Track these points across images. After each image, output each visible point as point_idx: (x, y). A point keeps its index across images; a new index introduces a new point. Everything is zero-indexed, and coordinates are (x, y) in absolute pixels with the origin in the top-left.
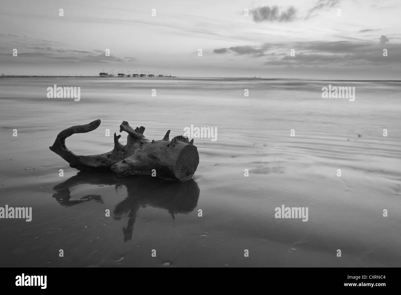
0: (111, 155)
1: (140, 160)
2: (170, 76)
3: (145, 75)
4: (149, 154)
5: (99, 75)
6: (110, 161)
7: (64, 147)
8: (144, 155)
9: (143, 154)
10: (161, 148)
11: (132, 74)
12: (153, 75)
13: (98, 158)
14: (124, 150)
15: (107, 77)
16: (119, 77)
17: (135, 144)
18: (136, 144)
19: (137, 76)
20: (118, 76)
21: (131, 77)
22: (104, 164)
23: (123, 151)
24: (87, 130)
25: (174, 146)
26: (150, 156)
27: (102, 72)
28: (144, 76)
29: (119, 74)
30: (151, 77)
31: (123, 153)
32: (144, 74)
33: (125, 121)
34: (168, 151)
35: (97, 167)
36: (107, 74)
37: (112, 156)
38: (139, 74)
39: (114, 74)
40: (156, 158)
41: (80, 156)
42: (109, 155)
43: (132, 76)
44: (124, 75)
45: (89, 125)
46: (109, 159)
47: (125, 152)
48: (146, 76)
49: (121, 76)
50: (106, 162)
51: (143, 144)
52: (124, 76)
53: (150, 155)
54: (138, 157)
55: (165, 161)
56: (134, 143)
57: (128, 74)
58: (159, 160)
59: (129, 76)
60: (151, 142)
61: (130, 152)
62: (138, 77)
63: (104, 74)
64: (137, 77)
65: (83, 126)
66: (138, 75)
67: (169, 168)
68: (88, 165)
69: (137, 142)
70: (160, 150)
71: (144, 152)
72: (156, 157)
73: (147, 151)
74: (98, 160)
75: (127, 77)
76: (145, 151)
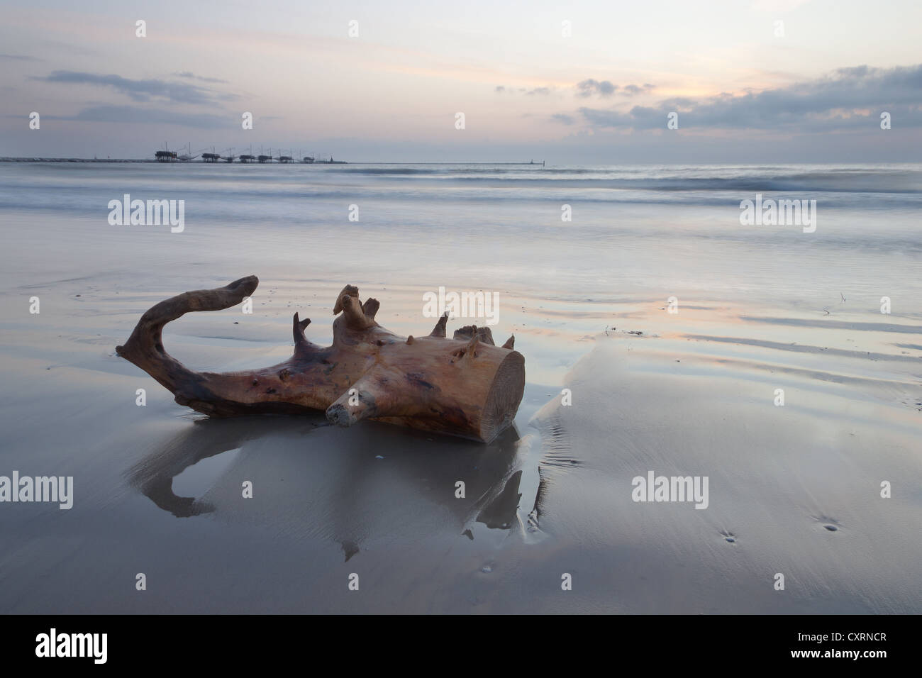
0: (290, 373)
1: (387, 391)
2: (332, 160)
3: (271, 158)
4: (408, 374)
5: (154, 158)
6: (289, 388)
7: (160, 347)
8: (396, 377)
9: (391, 372)
10: (438, 359)
11: (239, 155)
12: (290, 159)
13: (254, 381)
14: (327, 359)
15: (173, 162)
16: (204, 162)
17: (360, 345)
18: (364, 347)
19: (249, 160)
20: (202, 159)
21: (236, 162)
22: (273, 398)
23: (325, 362)
24: (226, 304)
25: (476, 355)
26: (411, 380)
27: (162, 150)
28: (269, 160)
29: (205, 156)
30: (286, 163)
31: (323, 367)
32: (268, 155)
33: (352, 285)
34: (460, 367)
35: (252, 404)
36: (174, 155)
37: (292, 376)
38: (256, 156)
39: (192, 156)
40: (429, 385)
41: (206, 374)
42: (283, 374)
43: (239, 160)
44: (218, 157)
45: (230, 291)
46: (287, 385)
47: (332, 366)
48: (273, 160)
49: (210, 159)
50: (278, 392)
51: (384, 346)
52: (219, 160)
53: (411, 378)
54: (382, 382)
55: (454, 394)
56: (358, 343)
57: (228, 156)
58: (439, 390)
59: (230, 160)
60: (404, 342)
61: (346, 365)
62: (254, 163)
63: (167, 154)
64: (251, 162)
65: (213, 292)
66: (254, 158)
67: (464, 411)
68: (228, 398)
69: (364, 340)
70: (437, 365)
71: (394, 368)
72: (427, 381)
73: (401, 367)
74: (255, 384)
75: (226, 162)
76: (394, 365)
